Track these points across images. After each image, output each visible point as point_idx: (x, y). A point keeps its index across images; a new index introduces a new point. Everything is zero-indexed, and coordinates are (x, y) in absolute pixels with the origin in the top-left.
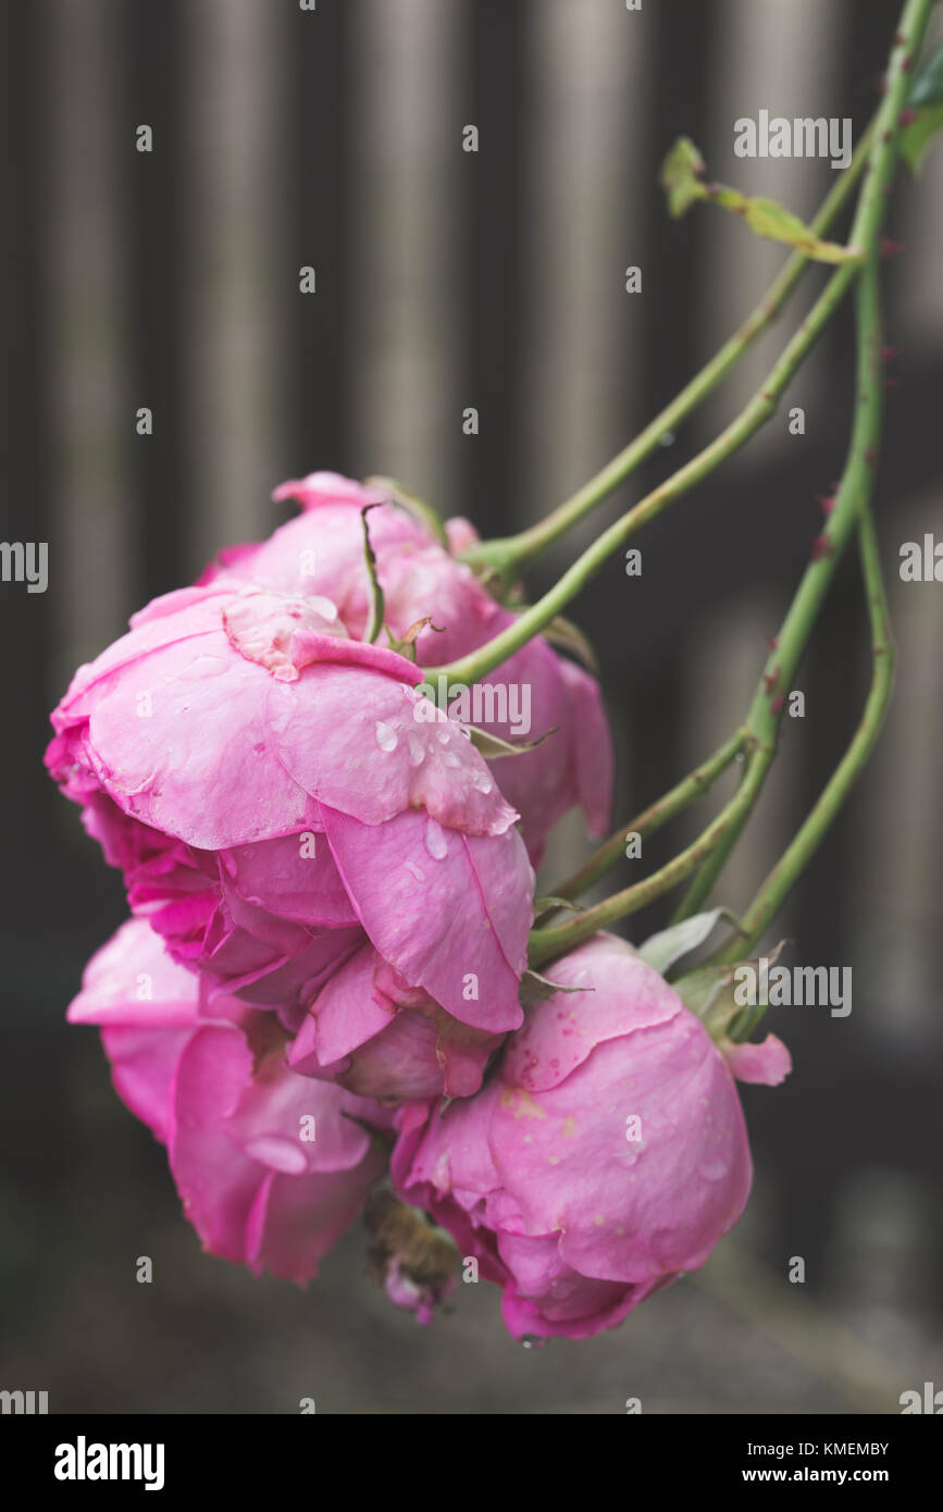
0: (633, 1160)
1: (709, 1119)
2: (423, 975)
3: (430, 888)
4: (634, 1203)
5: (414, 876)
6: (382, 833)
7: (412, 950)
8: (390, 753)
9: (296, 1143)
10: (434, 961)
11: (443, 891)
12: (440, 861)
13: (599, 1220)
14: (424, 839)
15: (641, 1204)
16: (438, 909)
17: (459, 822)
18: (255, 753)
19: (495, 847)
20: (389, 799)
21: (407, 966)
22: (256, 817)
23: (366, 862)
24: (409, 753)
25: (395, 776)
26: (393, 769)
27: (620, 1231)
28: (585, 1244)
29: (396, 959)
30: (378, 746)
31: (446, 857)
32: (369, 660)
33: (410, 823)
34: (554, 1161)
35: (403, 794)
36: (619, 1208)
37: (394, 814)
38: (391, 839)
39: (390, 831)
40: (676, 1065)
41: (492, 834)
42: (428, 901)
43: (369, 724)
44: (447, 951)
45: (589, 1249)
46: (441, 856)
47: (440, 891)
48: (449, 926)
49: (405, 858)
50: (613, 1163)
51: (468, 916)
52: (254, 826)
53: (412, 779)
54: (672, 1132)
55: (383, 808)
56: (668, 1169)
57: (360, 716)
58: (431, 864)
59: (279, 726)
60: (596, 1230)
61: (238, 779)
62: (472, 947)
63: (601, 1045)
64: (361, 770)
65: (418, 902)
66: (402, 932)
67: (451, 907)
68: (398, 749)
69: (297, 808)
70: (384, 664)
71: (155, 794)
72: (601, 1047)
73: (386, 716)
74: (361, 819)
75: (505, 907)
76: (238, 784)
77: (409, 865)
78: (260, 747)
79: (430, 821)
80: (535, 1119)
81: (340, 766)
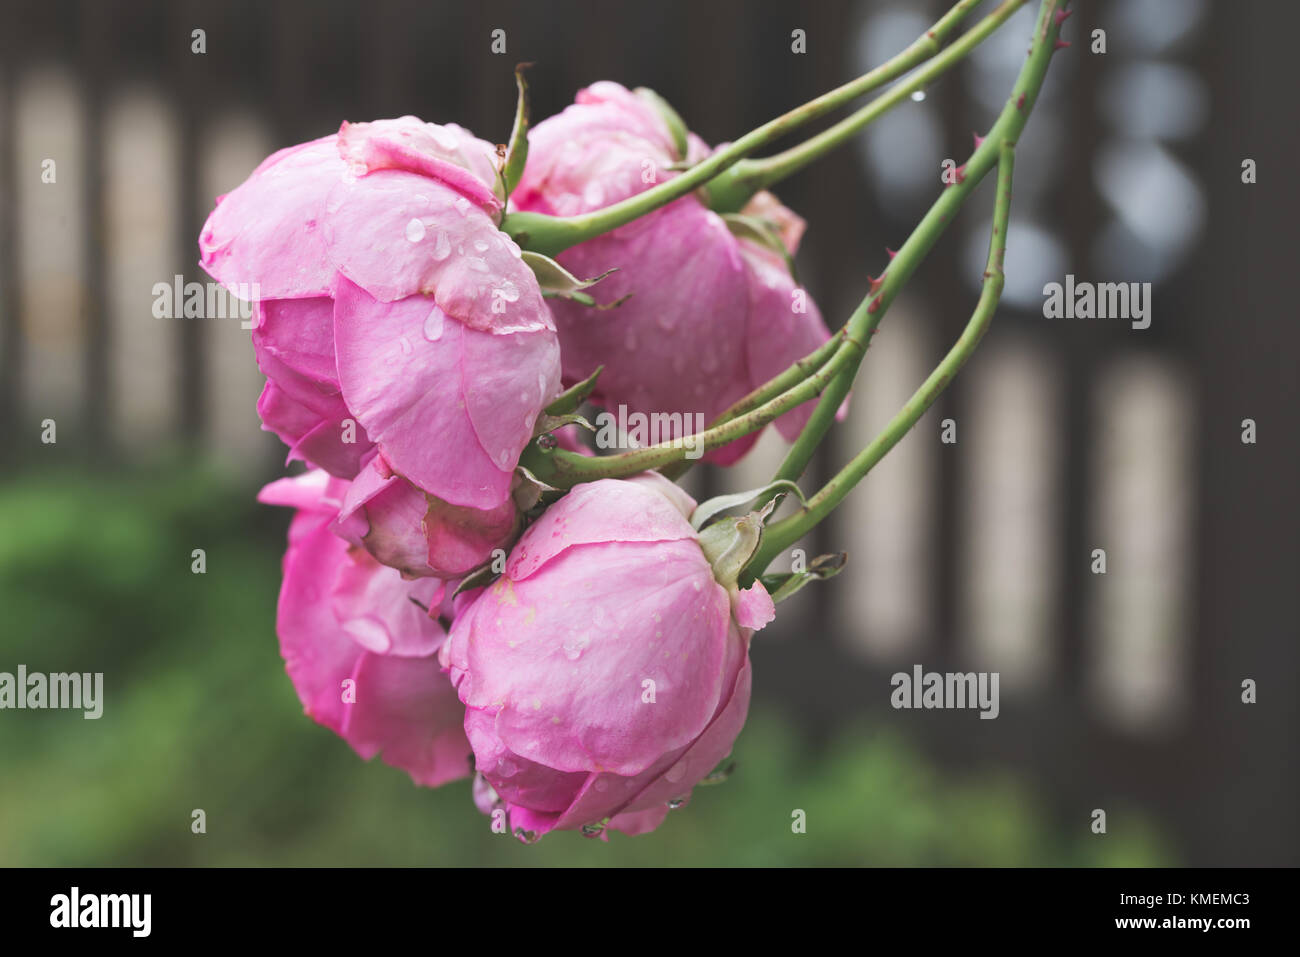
0: (578, 655)
1: (659, 634)
2: (385, 433)
3: (412, 360)
4: (571, 696)
5: (402, 349)
6: (389, 310)
7: (377, 409)
8: (415, 244)
9: (382, 624)
10: (397, 424)
11: (422, 366)
12: (432, 341)
13: (537, 705)
14: (424, 322)
15: (578, 698)
16: (412, 379)
17: (461, 313)
18: (306, 229)
19: (498, 345)
20: (402, 281)
21: (369, 422)
22: (290, 279)
23: (367, 331)
24: (434, 247)
25: (412, 263)
26: (412, 257)
27: (556, 719)
28: (521, 724)
29: (361, 414)
30: (405, 236)
31: (439, 340)
32: (438, 172)
33: (417, 306)
34: (512, 644)
35: (414, 281)
36: (557, 698)
37: (403, 296)
38: (396, 316)
39: (397, 308)
40: (639, 580)
41: (495, 333)
42: (404, 372)
43: (406, 217)
44: (413, 418)
45: (524, 731)
46: (434, 338)
47: (420, 365)
48: (419, 396)
49: (402, 332)
50: (559, 654)
51: (444, 393)
52: (286, 287)
53: (430, 269)
54: (616, 636)
55: (395, 290)
56: (607, 670)
57: (399, 210)
58: (423, 342)
59: (332, 209)
60: (532, 714)
61: (285, 246)
62: (440, 421)
63: (574, 547)
64: (385, 253)
65: (397, 370)
66: (373, 392)
67: (425, 381)
68: (424, 242)
69: (326, 277)
70: (450, 179)
71: (229, 254)
72: (573, 548)
73: (423, 214)
74: (374, 295)
75: (488, 395)
76: (284, 250)
77: (404, 340)
78: (312, 223)
79: (436, 308)
80: (510, 605)
81: (369, 247)
